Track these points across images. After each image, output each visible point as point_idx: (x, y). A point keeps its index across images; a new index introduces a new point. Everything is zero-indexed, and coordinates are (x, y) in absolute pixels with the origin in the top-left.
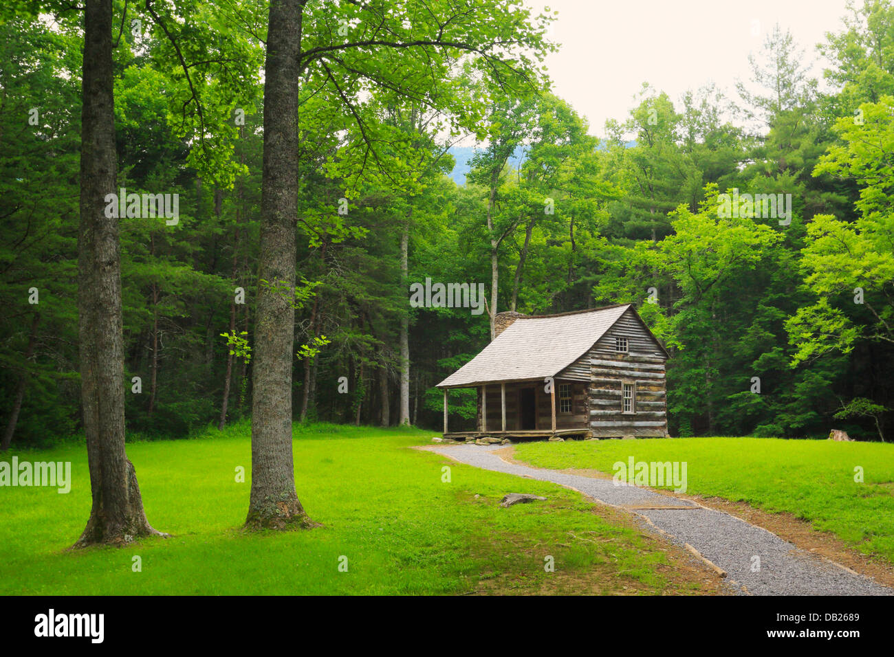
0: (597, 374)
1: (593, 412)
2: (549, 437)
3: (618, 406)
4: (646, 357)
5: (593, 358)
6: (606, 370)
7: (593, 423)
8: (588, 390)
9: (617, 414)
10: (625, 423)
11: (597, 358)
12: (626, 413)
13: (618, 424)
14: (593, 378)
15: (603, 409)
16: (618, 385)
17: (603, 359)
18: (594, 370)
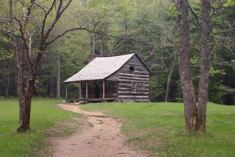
0: (121, 78)
1: (119, 92)
2: (102, 101)
3: (130, 90)
4: (142, 72)
5: (120, 72)
6: (125, 77)
7: (119, 96)
8: (118, 84)
9: (129, 93)
10: (132, 96)
11: (122, 73)
12: (132, 93)
13: (130, 96)
14: (120, 80)
15: (124, 91)
16: (130, 82)
17: (124, 73)
18: (120, 77)
